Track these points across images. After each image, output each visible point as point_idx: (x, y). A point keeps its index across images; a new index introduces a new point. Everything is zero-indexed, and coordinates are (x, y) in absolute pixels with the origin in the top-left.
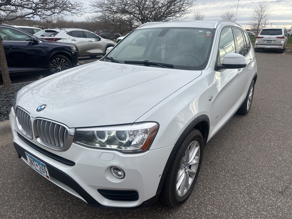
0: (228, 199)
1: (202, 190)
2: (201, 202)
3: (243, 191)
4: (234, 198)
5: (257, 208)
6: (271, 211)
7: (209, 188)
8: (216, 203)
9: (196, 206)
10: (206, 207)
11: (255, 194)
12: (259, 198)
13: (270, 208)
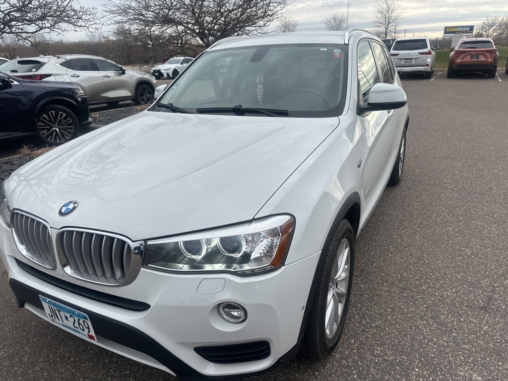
0: (403, 331)
1: (358, 321)
2: (361, 343)
3: (425, 315)
4: (414, 328)
5: (454, 340)
6: (477, 342)
7: (370, 317)
8: (387, 341)
9: (355, 351)
10: (373, 350)
11: (444, 316)
12: (452, 322)
13: (474, 337)
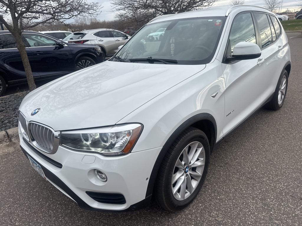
0: (237, 204)
1: (209, 194)
2: (206, 207)
3: (257, 197)
4: (245, 204)
5: (269, 216)
6: (286, 220)
7: (218, 192)
8: (222, 208)
9: (199, 211)
10: (211, 213)
11: (270, 200)
12: (274, 205)
13: (286, 217)
